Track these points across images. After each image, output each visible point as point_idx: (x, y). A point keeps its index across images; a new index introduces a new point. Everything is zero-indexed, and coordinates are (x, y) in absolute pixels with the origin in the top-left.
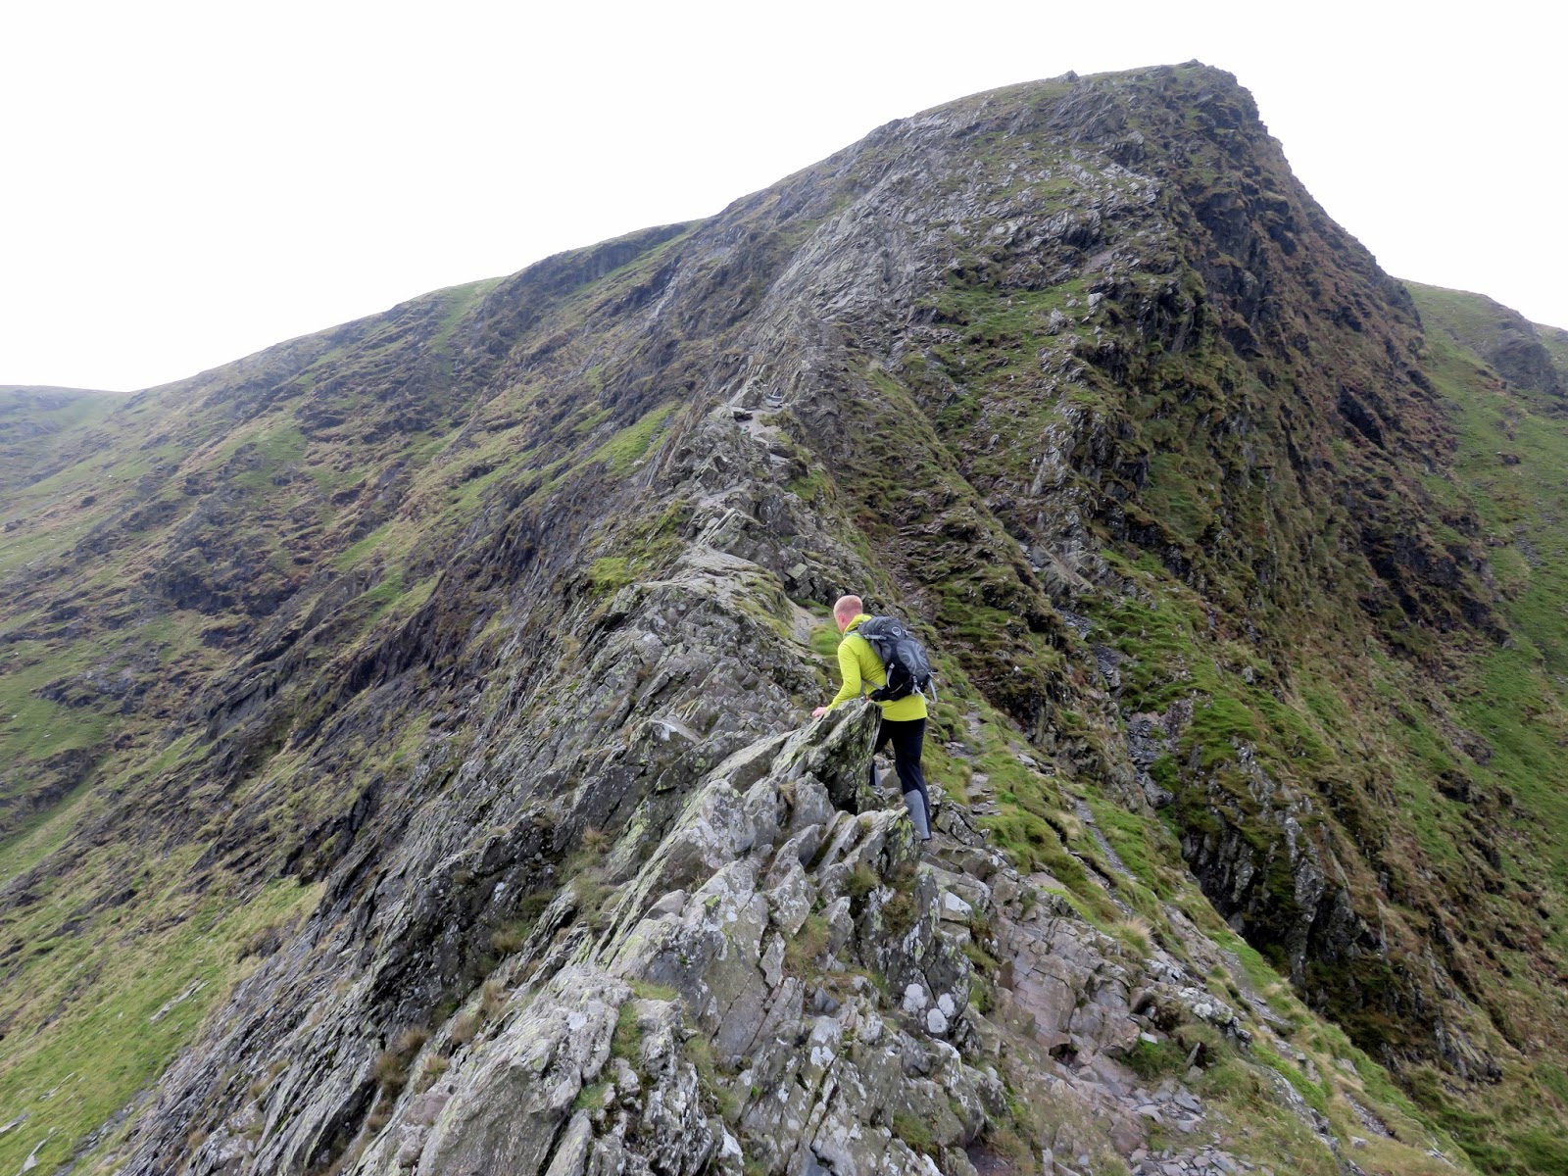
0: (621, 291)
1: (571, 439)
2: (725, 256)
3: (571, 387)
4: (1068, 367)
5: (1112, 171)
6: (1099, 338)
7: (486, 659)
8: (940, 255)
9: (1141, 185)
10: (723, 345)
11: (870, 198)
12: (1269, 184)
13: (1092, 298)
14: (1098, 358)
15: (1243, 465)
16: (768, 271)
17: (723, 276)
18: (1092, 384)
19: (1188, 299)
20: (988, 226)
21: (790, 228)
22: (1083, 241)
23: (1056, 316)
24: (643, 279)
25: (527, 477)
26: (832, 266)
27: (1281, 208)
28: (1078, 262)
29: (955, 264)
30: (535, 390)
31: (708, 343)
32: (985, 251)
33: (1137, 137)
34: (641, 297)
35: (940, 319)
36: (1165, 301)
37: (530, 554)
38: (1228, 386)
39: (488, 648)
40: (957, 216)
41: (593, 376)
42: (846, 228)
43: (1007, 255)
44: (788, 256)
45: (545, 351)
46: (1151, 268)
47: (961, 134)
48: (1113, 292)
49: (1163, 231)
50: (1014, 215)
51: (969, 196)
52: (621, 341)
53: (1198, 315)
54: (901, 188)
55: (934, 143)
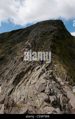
0: (18, 33)
1: (14, 44)
2: (26, 31)
3: (14, 40)
4: (51, 40)
5: (54, 27)
6: (53, 39)
7: (8, 60)
8: (42, 32)
9: (56, 28)
10: (26, 38)
11: (37, 28)
12: (64, 28)
13: (52, 36)
14: (52, 40)
15: (62, 48)
16: (29, 33)
17: (26, 33)
18: (52, 42)
19: (59, 36)
20: (45, 30)
21: (31, 29)
22: (52, 32)
23: (50, 37)
24: (20, 32)
25: (11, 47)
26: (34, 33)
27: (65, 30)
28: (51, 33)
29: (43, 33)
30: (12, 40)
31: (25, 38)
32: (45, 32)
33: (55, 25)
34: (20, 34)
35: (42, 37)
36: (57, 36)
37: (11, 52)
38: (61, 42)
39: (8, 59)
40: (43, 29)
41: (16, 39)
42: (35, 30)
43: (47, 32)
44: (31, 31)
45: (12, 37)
46: (56, 34)
47: (43, 24)
48: (54, 35)
49: (57, 31)
50: (47, 30)
51: (44, 28)
52: (18, 37)
53: (59, 37)
54: (39, 27)
55: (41, 24)
